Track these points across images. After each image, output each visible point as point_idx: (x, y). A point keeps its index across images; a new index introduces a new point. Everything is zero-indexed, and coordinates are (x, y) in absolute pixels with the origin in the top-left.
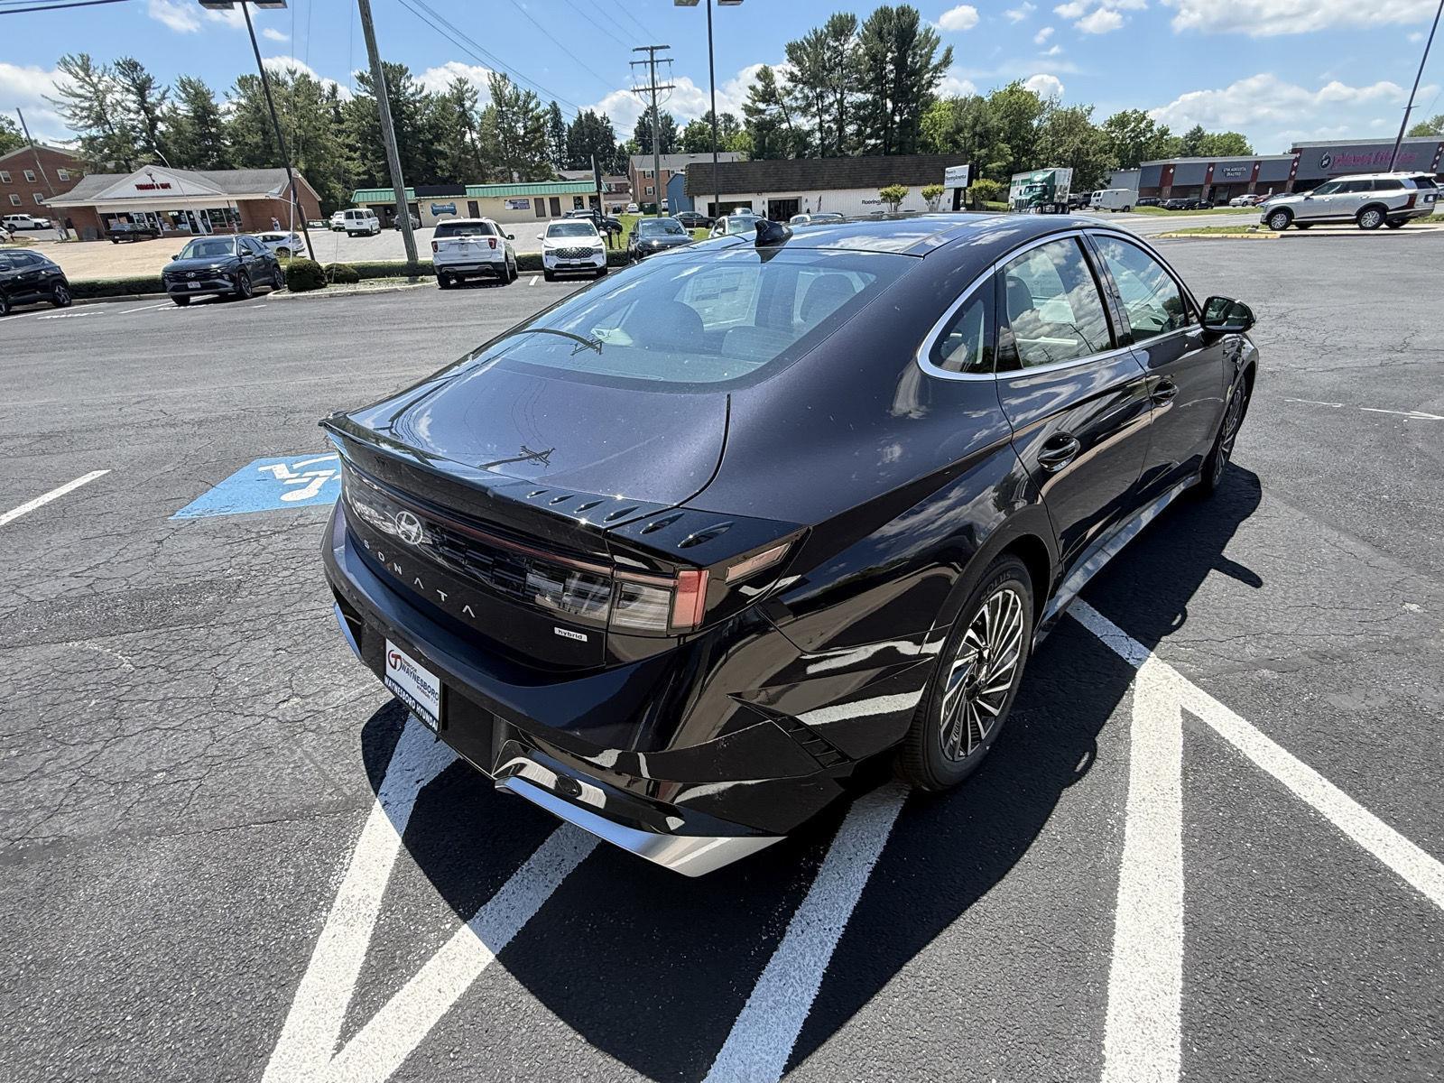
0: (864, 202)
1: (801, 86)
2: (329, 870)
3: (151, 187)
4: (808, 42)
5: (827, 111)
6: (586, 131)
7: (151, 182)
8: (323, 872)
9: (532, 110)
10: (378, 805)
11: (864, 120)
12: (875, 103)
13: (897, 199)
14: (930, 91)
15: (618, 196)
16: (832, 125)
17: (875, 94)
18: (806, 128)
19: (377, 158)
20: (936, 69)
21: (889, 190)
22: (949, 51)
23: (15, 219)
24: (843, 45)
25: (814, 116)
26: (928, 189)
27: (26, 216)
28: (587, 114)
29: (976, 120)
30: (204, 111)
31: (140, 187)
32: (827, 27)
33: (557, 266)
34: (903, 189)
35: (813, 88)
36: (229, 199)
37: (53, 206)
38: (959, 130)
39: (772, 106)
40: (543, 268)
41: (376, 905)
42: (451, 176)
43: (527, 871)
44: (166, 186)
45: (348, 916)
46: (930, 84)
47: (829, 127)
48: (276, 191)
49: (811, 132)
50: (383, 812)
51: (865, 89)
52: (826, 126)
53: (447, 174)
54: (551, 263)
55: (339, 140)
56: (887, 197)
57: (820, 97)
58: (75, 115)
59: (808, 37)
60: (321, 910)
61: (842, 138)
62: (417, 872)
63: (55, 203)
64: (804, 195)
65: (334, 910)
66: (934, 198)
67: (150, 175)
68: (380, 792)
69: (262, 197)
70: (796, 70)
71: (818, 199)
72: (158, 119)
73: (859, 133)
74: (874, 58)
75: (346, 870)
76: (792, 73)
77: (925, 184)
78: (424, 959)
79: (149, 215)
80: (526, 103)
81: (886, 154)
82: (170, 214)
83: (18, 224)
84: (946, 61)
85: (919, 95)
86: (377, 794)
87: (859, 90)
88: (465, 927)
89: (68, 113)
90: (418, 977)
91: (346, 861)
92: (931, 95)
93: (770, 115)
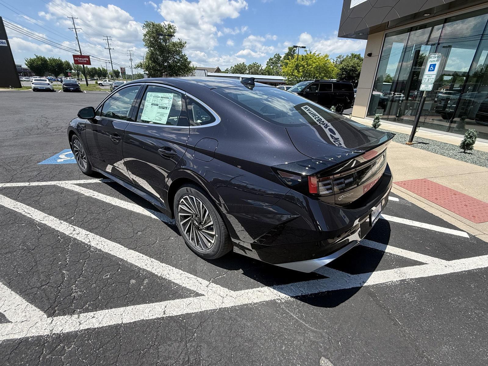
2: (396, 286)
8: (398, 287)
10: (365, 284)
41: (396, 270)
45: (403, 274)
50: (367, 281)
60: (407, 281)
62: (380, 264)
65: (405, 278)
68: (360, 286)
75: (392, 281)
78: (399, 256)
86: (361, 287)
88: (386, 251)
91: (390, 283)
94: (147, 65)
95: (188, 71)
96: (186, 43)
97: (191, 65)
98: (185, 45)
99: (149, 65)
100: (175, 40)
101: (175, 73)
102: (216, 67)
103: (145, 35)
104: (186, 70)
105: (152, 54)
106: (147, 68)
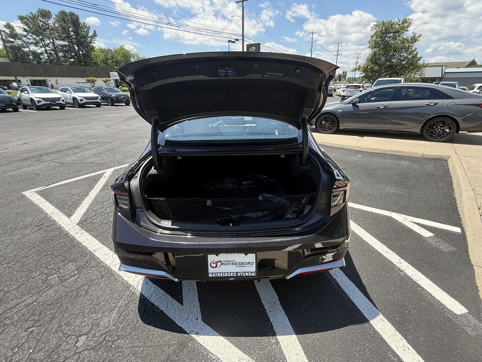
0: (77, 82)
1: (31, 34)
4: (29, 17)
5: (47, 46)
11: (66, 52)
12: (69, 46)
13: (93, 82)
14: (91, 44)
16: (52, 52)
17: (68, 42)
18: (39, 51)
20: (92, 37)
21: (89, 78)
22: (95, 32)
24: (47, 21)
25: (41, 47)
26: (104, 79)
29: (112, 57)
32: (37, 13)
34: (95, 79)
35: (38, 36)
38: (107, 60)
39: (18, 40)
43: (270, 312)
46: (91, 42)
47: (50, 52)
49: (41, 54)
51: (63, 40)
52: (49, 52)
56: (88, 81)
57: (42, 40)
59: (28, 15)
61: (58, 58)
64: (48, 79)
66: (108, 83)
68: (189, 333)
70: (26, 27)
71: (55, 80)
73: (65, 57)
74: (63, 28)
76: (24, 28)
77: (103, 77)
81: (80, 65)
84: (95, 35)
85: (88, 45)
87: (60, 40)
88: (278, 337)
90: (287, 357)
92: (92, 46)
93: (17, 44)
94: (366, 67)
95: (413, 69)
96: (420, 36)
97: (421, 62)
98: (419, 39)
99: (367, 67)
100: (408, 34)
101: (396, 73)
102: (469, 60)
103: (372, 37)
104: (411, 68)
105: (375, 54)
106: (365, 70)
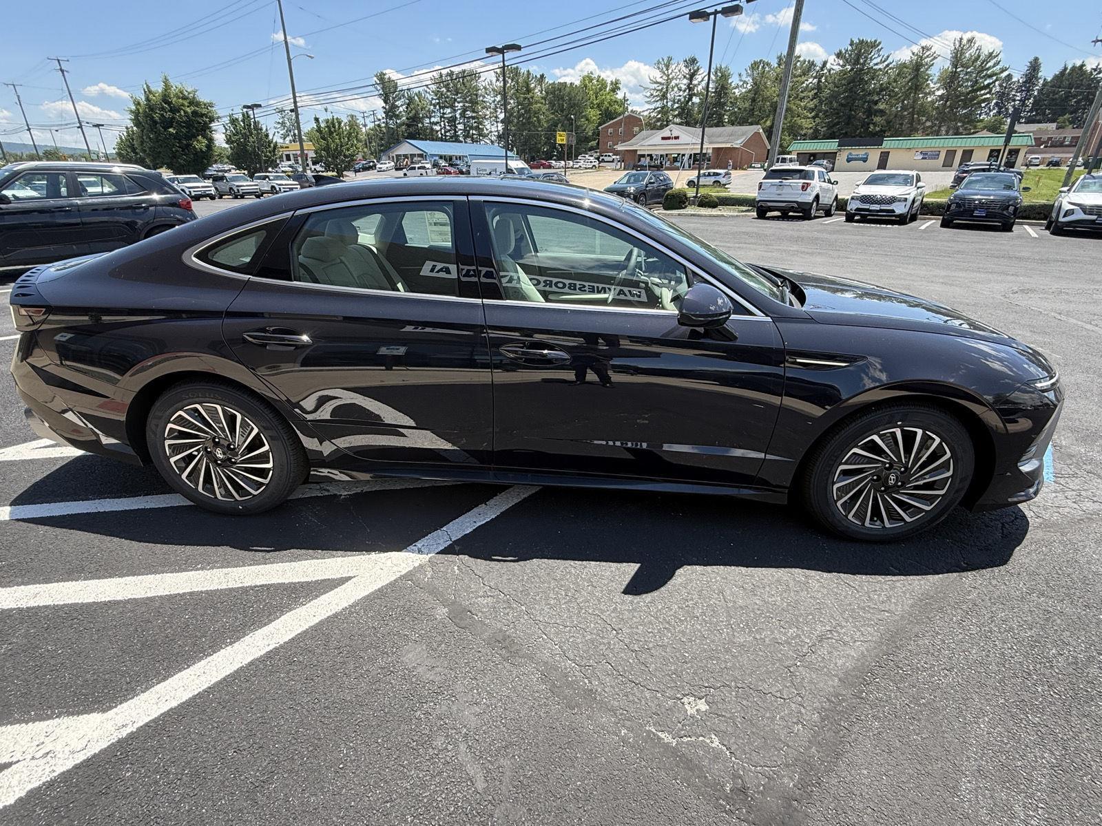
3: (668, 138)
6: (1066, 83)
7: (670, 135)
9: (988, 69)
15: (1053, 149)
19: (826, 116)
23: (606, 156)
27: (611, 154)
28: (1074, 68)
30: (723, 88)
31: (663, 138)
33: (858, 209)
36: (708, 147)
37: (619, 149)
40: (845, 210)
42: (881, 131)
44: (677, 138)
48: (739, 142)
53: (877, 129)
54: (852, 207)
55: (802, 104)
58: (652, 95)
63: (620, 147)
67: (671, 131)
69: (728, 145)
72: (695, 95)
79: (662, 156)
80: (986, 61)
82: (673, 156)
83: (606, 159)
89: (648, 94)
